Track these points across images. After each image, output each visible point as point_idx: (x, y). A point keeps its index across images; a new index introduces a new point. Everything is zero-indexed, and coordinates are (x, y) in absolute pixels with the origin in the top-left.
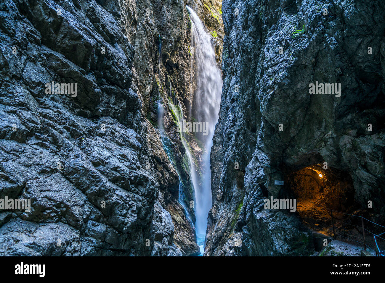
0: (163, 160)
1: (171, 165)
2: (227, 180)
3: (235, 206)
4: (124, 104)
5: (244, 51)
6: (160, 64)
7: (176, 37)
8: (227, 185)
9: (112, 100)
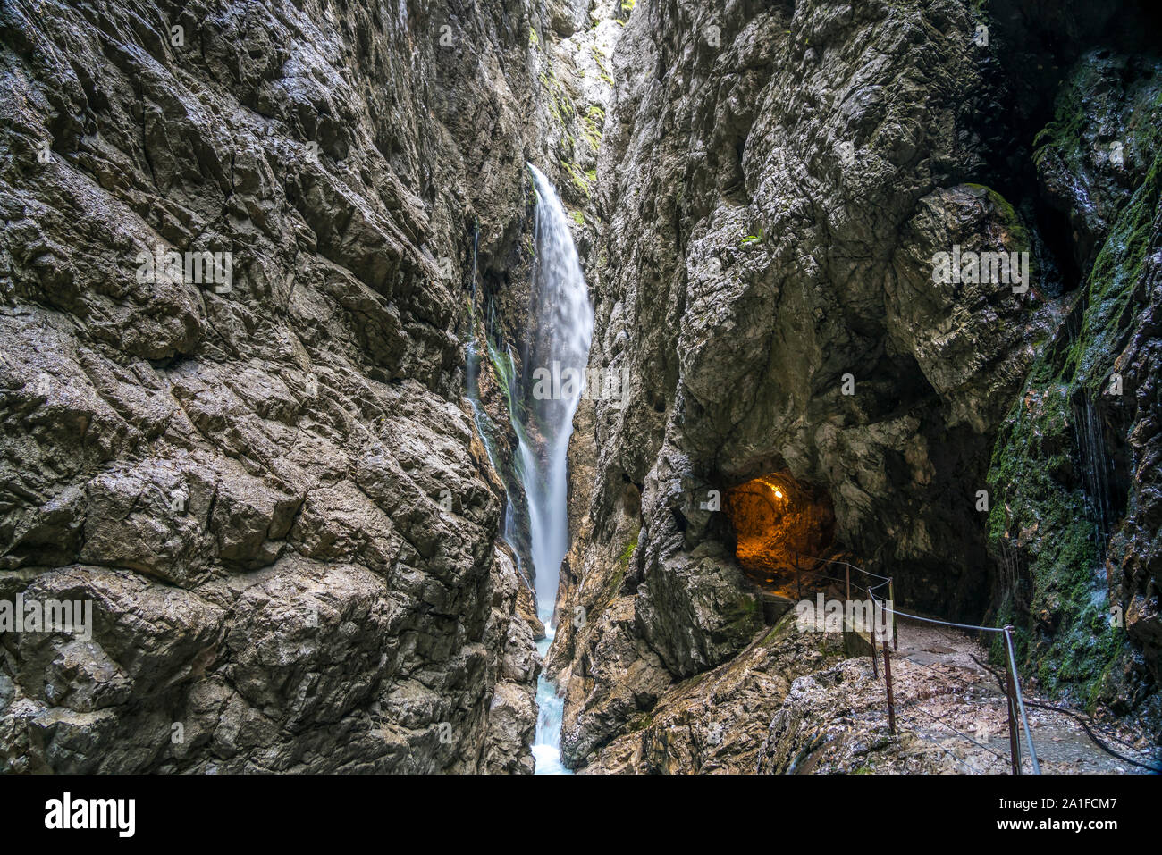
0: (480, 460)
1: (492, 469)
2: (605, 500)
3: (619, 548)
4: (438, 357)
5: (645, 260)
6: (476, 271)
7: (507, 222)
8: (605, 508)
9: (421, 350)
